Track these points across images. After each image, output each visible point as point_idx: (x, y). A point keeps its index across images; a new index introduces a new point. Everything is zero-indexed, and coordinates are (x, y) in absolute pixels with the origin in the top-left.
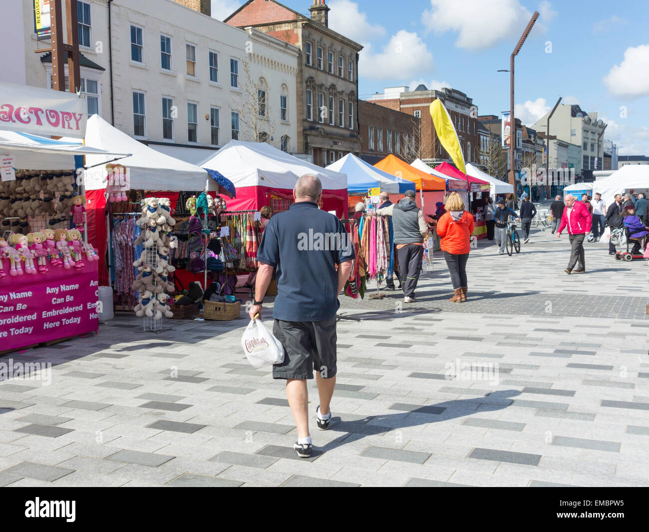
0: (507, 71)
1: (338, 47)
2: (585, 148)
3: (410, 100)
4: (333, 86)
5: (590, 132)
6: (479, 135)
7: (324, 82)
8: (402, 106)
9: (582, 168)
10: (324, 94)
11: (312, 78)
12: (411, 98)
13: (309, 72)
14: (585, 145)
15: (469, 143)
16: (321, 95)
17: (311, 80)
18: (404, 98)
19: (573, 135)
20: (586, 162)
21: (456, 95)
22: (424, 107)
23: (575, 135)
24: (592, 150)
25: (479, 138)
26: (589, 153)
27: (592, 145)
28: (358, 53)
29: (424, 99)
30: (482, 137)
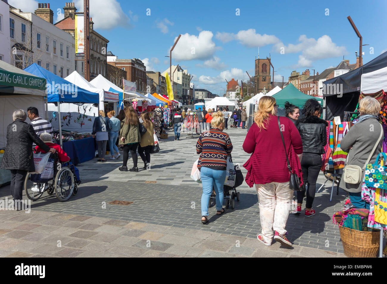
0: (168, 57)
1: (101, 41)
2: (183, 85)
3: (120, 63)
4: (99, 58)
5: (185, 79)
6: (147, 79)
7: (96, 56)
8: (116, 65)
9: (182, 94)
10: (96, 61)
11: (93, 55)
12: (121, 62)
13: (91, 52)
14: (183, 84)
15: (143, 82)
16: (95, 62)
17: (92, 55)
18: (117, 62)
19: (178, 79)
20: (183, 92)
21: (139, 62)
22: (126, 66)
23: (179, 79)
24: (186, 86)
25: (146, 80)
26: (184, 88)
27: (186, 84)
28: (107, 44)
29: (127, 63)
30: (147, 80)
